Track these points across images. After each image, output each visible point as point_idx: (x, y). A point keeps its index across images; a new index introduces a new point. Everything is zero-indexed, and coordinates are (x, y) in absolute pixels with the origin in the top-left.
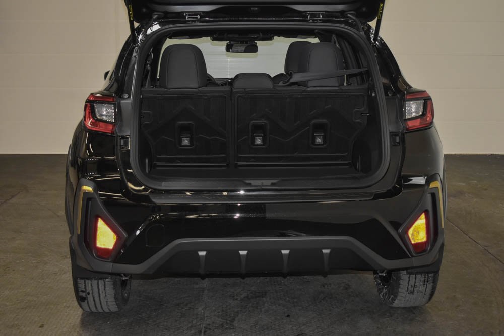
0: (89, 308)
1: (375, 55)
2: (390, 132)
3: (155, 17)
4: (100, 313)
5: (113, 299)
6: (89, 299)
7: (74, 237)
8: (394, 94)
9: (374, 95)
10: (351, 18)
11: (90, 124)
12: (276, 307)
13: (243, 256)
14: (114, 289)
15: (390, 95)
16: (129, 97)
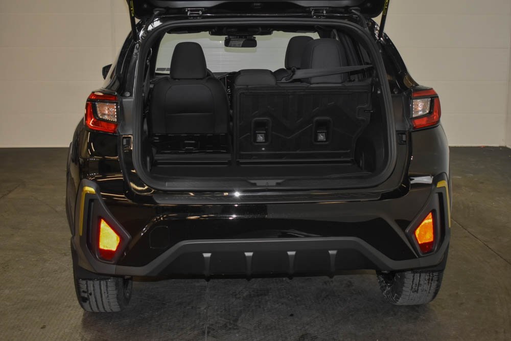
0: (91, 309)
1: (380, 51)
2: (397, 131)
3: (156, 13)
4: (102, 313)
5: (116, 300)
6: (91, 300)
7: (75, 237)
8: (400, 92)
9: (379, 92)
10: (355, 14)
11: (92, 124)
12: (279, 306)
13: (249, 257)
14: (116, 289)
15: (396, 93)
16: (131, 95)
